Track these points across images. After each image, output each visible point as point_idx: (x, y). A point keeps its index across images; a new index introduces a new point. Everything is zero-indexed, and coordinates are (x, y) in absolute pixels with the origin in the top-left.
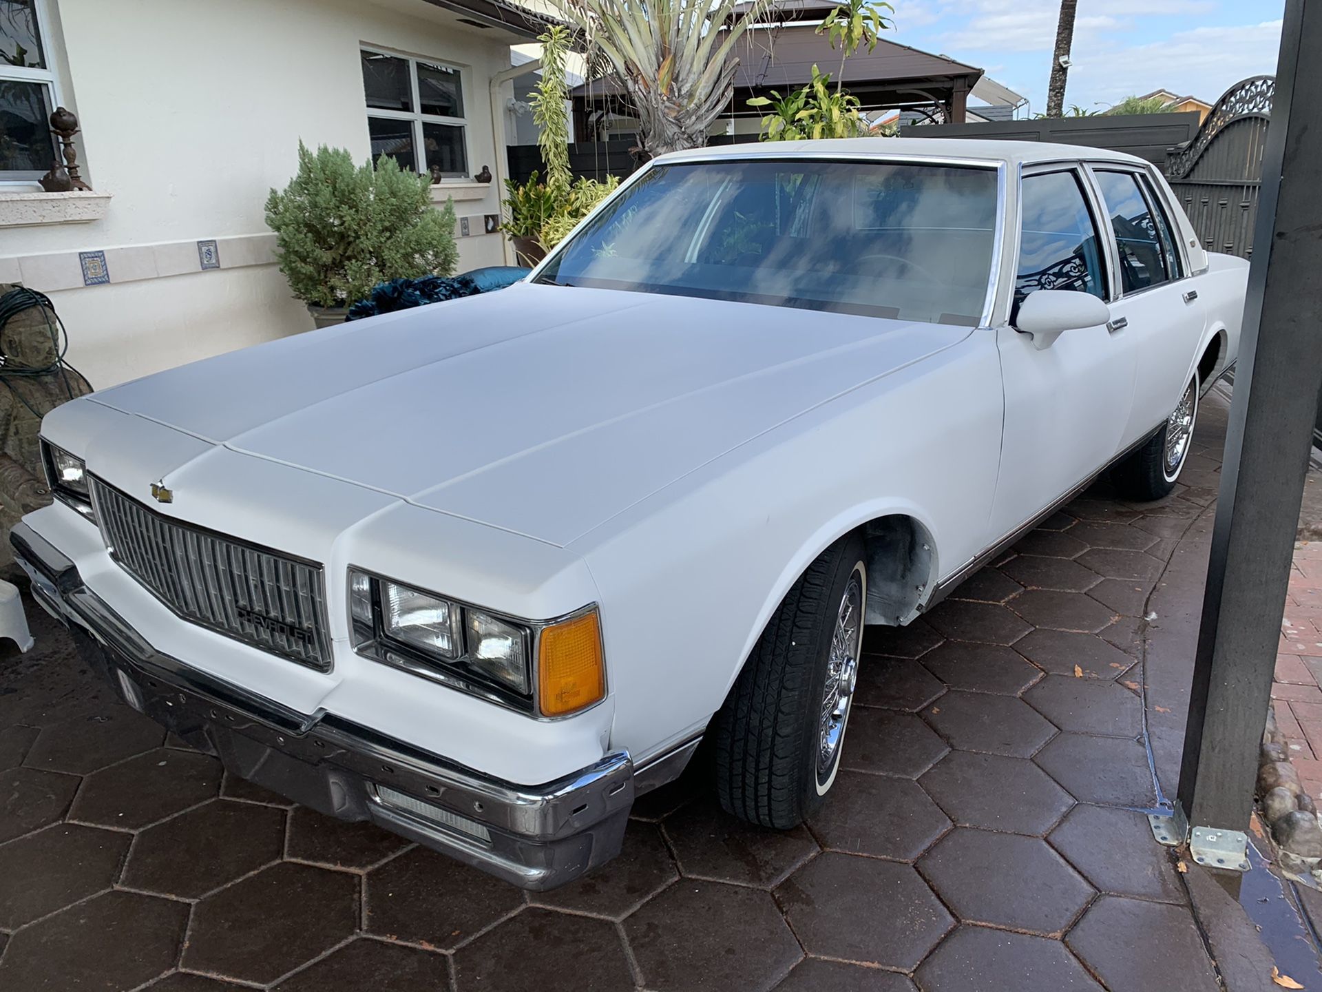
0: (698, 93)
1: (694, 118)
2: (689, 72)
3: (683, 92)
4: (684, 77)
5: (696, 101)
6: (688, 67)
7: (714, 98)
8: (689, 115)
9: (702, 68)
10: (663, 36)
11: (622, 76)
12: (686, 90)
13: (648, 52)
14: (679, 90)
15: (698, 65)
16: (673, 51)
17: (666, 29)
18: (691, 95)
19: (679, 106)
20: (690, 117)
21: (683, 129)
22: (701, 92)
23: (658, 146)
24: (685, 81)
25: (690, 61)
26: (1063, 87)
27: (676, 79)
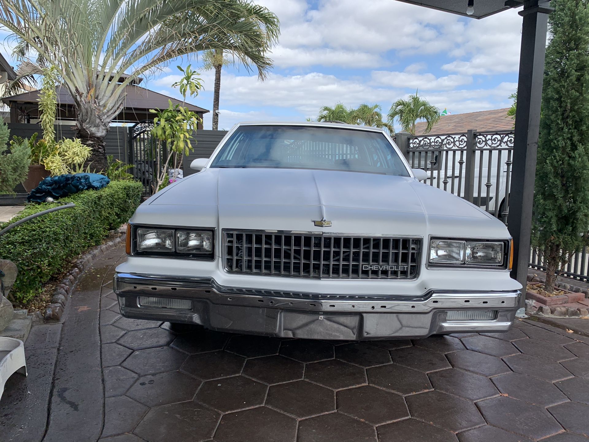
0: (108, 105)
1: (106, 116)
2: (104, 96)
3: (101, 104)
4: (101, 97)
5: (107, 109)
6: (103, 93)
7: (115, 108)
8: (104, 114)
9: (110, 94)
10: (89, 78)
11: (74, 94)
12: (102, 103)
13: (83, 84)
14: (99, 103)
15: (108, 93)
16: (94, 86)
17: (90, 75)
18: (104, 106)
19: (99, 110)
20: (104, 116)
21: (102, 120)
22: (109, 106)
23: (90, 127)
24: (102, 99)
25: (104, 91)
26: (217, 122)
27: (97, 98)
